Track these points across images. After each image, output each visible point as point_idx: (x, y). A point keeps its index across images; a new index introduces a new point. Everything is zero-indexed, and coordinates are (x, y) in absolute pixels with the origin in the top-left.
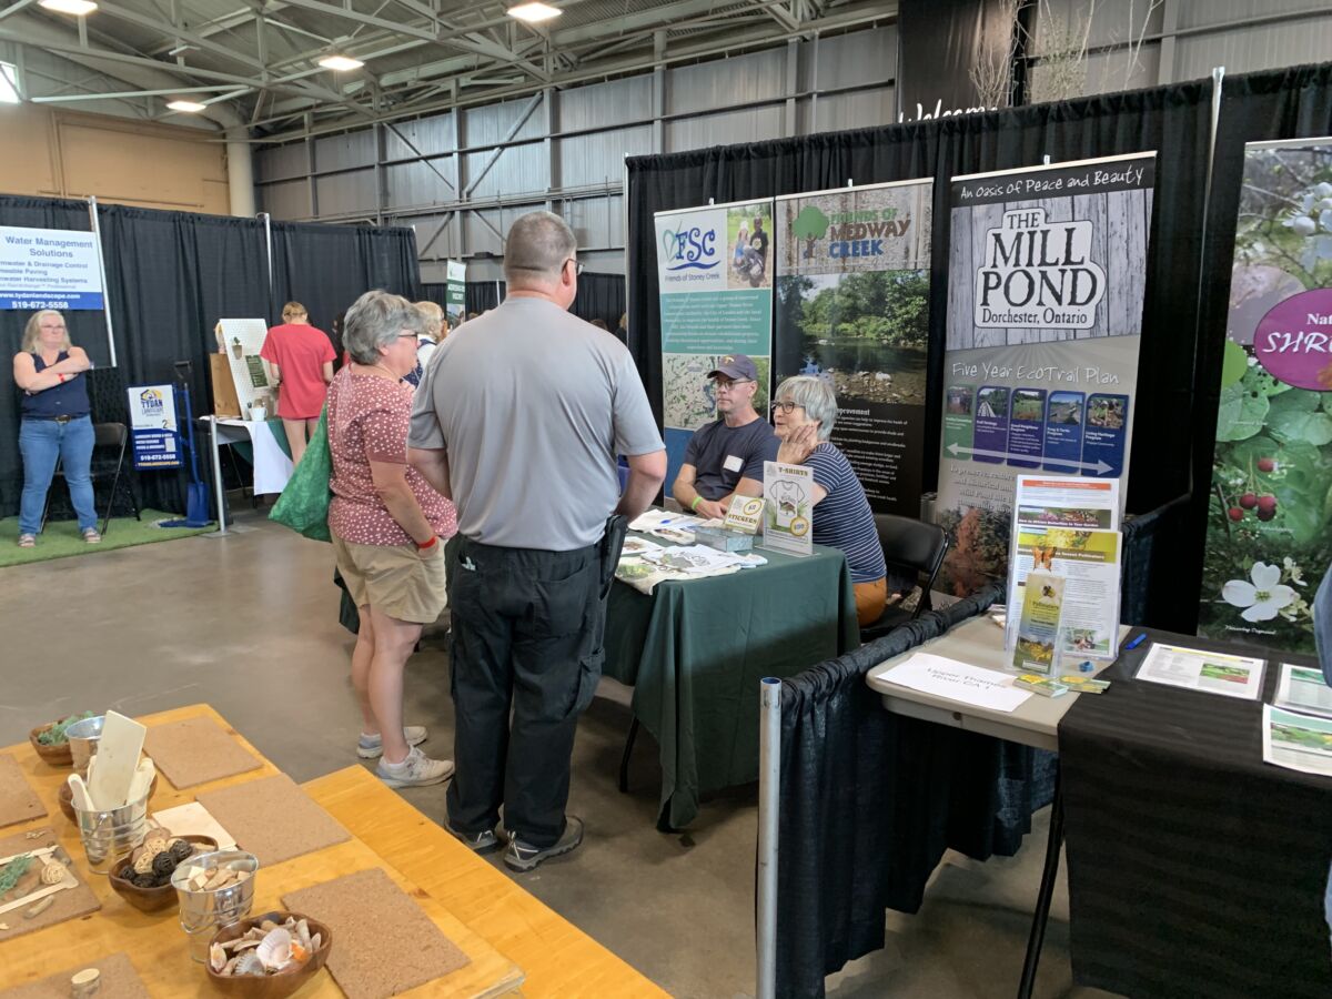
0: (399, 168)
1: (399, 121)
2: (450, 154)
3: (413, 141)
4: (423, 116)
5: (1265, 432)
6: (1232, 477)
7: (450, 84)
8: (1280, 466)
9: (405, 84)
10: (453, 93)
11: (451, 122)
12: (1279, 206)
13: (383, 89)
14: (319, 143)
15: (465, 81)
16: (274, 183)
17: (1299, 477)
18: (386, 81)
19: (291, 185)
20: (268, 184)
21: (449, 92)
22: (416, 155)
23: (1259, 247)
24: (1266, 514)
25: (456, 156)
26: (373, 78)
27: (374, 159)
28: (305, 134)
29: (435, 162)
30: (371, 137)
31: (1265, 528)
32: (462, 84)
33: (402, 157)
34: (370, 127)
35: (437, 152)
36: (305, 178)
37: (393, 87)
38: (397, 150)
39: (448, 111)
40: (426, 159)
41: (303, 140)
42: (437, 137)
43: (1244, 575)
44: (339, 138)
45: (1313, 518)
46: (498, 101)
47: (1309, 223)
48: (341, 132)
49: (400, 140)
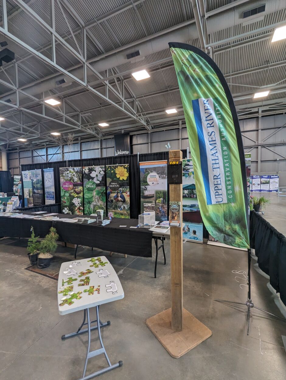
0: (35, 157)
1: (36, 149)
2: (45, 155)
3: (38, 153)
4: (40, 149)
5: (64, 195)
6: (62, 199)
7: (45, 144)
8: (66, 198)
9: (37, 143)
10: (45, 145)
11: (45, 150)
12: (63, 174)
13: (33, 144)
14: (20, 152)
15: (47, 143)
16: (11, 159)
17: (67, 199)
18: (33, 142)
19: (14, 160)
20: (10, 159)
21: (44, 145)
22: (38, 155)
23: (62, 177)
24: (65, 203)
25: (46, 155)
26: (30, 142)
27: (31, 155)
28: (18, 151)
29: (42, 156)
30: (30, 151)
31: (65, 204)
32: (47, 144)
33: (36, 155)
34: (30, 150)
35: (42, 155)
36: (17, 159)
37: (34, 144)
38: (35, 154)
39: (44, 148)
40: (40, 156)
41: (17, 152)
42: (43, 152)
43: (64, 209)
44: (24, 152)
45: (69, 203)
46: (53, 147)
47: (65, 175)
48: (25, 151)
49: (36, 153)
